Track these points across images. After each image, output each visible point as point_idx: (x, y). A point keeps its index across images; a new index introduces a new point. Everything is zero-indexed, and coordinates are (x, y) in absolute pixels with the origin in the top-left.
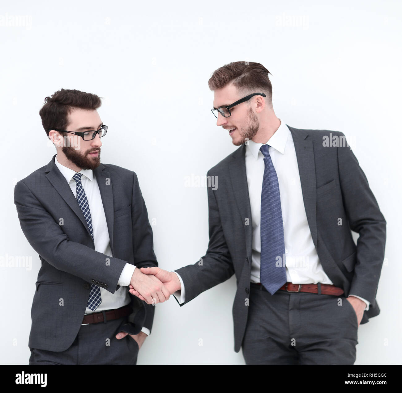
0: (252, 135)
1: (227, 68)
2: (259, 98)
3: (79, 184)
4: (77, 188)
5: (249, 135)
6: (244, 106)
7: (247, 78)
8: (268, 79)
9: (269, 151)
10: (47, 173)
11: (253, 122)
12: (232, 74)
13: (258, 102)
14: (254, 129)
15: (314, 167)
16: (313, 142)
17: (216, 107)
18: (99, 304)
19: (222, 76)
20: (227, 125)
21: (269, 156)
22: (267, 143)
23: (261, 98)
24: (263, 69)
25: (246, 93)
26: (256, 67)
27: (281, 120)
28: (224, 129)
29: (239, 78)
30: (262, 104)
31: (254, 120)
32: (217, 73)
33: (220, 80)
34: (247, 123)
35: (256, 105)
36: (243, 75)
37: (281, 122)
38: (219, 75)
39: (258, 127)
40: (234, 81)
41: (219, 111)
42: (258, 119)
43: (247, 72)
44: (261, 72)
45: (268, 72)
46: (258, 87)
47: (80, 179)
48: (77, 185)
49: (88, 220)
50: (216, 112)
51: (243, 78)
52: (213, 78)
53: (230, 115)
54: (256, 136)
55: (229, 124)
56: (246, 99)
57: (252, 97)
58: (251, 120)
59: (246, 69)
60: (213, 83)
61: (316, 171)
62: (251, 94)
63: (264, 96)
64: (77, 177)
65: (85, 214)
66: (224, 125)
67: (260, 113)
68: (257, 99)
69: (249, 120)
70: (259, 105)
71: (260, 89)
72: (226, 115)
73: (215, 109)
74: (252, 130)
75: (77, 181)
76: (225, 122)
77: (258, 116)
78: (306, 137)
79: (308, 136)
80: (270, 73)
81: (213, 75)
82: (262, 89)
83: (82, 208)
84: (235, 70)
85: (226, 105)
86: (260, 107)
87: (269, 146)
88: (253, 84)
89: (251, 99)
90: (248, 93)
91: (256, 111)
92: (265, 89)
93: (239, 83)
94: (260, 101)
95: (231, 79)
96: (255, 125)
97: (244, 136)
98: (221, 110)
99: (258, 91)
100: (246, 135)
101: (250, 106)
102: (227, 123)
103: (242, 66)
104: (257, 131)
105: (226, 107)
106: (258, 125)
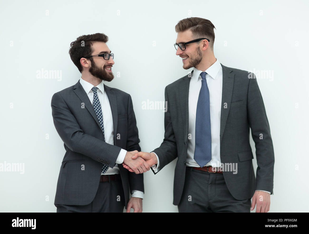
0: (196, 64)
1: (189, 20)
2: (205, 41)
3: (95, 93)
4: (94, 96)
5: (194, 64)
6: (195, 45)
7: (200, 28)
8: (213, 31)
9: (206, 76)
10: (75, 89)
11: (199, 56)
12: (191, 24)
13: (204, 44)
14: (198, 61)
15: (232, 89)
16: (235, 76)
17: (177, 43)
18: (106, 171)
19: (184, 24)
20: (183, 54)
21: (205, 79)
22: (205, 71)
23: (206, 41)
24: (211, 25)
25: (198, 37)
26: (207, 22)
27: (217, 59)
28: (180, 57)
29: (195, 27)
30: (206, 45)
31: (200, 55)
32: (182, 22)
33: (182, 26)
34: (195, 55)
35: (202, 45)
36: (198, 26)
37: (217, 60)
38: (182, 23)
39: (201, 60)
40: (191, 28)
41: (178, 46)
42: (202, 54)
43: (200, 24)
44: (210, 26)
45: (214, 27)
46: (206, 35)
47: (96, 90)
48: (94, 94)
49: (101, 125)
50: (177, 46)
51: (197, 28)
52: (179, 24)
53: (185, 49)
54: (198, 65)
55: (184, 54)
56: (197, 41)
57: (201, 40)
58: (197, 54)
59: (201, 22)
60: (178, 27)
61: (233, 92)
62: (200, 38)
63: (209, 41)
64: (95, 89)
65: (100, 121)
66: (180, 55)
67: (204, 51)
68: (204, 42)
69: (196, 54)
70: (205, 45)
71: (207, 36)
72: (183, 49)
73: (177, 44)
74: (197, 61)
75: (94, 91)
76: (181, 52)
77: (203, 52)
78: (231, 71)
79: (232, 71)
80: (215, 28)
81: (179, 23)
82: (208, 37)
83: (98, 116)
84: (193, 21)
85: (184, 42)
86: (205, 47)
87: (206, 73)
88: (203, 33)
89: (200, 41)
90: (199, 38)
91: (202, 50)
92: (210, 37)
93: (195, 30)
94: (206, 43)
95: (190, 26)
96: (199, 58)
97: (191, 63)
98: (180, 45)
99: (205, 37)
100: (193, 63)
101: (198, 46)
102: (183, 53)
103: (199, 20)
104: (200, 62)
105: (183, 43)
106: (202, 58)
